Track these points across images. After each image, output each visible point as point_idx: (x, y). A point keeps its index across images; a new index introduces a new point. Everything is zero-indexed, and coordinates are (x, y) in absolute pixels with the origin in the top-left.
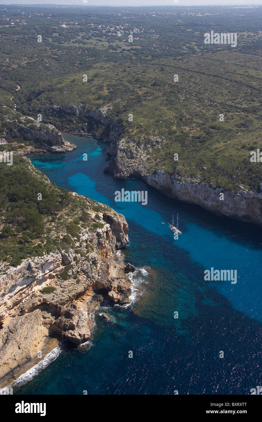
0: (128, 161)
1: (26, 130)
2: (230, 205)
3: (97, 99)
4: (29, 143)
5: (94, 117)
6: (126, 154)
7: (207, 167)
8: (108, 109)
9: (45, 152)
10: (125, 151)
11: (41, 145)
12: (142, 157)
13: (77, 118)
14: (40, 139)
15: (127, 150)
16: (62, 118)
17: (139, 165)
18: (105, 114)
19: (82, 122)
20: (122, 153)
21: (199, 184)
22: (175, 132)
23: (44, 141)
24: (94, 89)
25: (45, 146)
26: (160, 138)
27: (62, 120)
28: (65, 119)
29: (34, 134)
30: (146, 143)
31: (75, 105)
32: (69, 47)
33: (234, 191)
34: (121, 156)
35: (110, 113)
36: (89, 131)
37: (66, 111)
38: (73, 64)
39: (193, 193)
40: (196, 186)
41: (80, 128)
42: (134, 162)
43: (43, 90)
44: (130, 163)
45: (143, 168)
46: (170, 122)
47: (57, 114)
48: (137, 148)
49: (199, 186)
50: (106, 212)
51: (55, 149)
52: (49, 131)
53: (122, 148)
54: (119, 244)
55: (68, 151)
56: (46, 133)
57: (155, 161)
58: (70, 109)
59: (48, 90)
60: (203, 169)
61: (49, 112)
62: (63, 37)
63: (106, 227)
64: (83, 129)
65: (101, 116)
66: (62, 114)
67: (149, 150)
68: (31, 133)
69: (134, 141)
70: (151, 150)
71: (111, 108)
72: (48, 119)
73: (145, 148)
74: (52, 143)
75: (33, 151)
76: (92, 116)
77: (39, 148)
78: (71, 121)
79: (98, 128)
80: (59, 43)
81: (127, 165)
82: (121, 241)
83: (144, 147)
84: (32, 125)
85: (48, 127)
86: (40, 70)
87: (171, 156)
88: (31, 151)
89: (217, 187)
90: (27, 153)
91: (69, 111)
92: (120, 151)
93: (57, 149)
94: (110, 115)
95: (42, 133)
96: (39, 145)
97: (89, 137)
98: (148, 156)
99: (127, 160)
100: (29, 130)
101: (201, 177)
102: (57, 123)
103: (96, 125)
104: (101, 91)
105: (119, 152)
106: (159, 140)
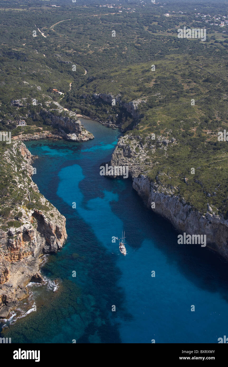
0: (124, 160)
1: (48, 115)
2: (195, 227)
3: (137, 91)
4: (48, 127)
5: (127, 109)
6: (124, 151)
7: (188, 178)
8: (142, 102)
9: (60, 139)
10: (123, 148)
11: (59, 131)
12: (141, 157)
13: (112, 108)
14: (59, 125)
15: (125, 148)
16: (99, 106)
17: (134, 165)
18: (136, 107)
19: (115, 112)
20: (119, 150)
21: (172, 196)
22: (192, 134)
23: (63, 128)
24: (141, 80)
25: (62, 132)
26: (169, 139)
27: (97, 108)
28: (100, 108)
29: (54, 120)
30: (150, 143)
31: (113, 94)
32: (159, 36)
33: (200, 212)
34: (117, 153)
35: (142, 106)
36: (117, 123)
37: (104, 100)
38: (153, 53)
39: (165, 206)
40: (169, 198)
41: (111, 118)
42: (130, 161)
43: (96, 77)
44: (125, 162)
45: (137, 169)
46: (191, 122)
47: (95, 102)
48: (138, 146)
49: (171, 198)
50: (40, 211)
51: (70, 137)
52: (68, 118)
53: (122, 144)
54: (47, 248)
55: (82, 141)
56: (66, 120)
57: (153, 163)
58: (108, 98)
59: (101, 77)
60: (184, 180)
61: (89, 99)
62: (161, 26)
63: (24, 227)
64: (112, 121)
65: (132, 109)
66: (100, 103)
67: (152, 151)
68: (52, 118)
69: (138, 139)
70: (154, 151)
71: (145, 101)
72: (85, 106)
73: (149, 148)
74: (70, 130)
75: (49, 136)
76: (126, 107)
77: (56, 134)
78: (105, 111)
79: (126, 121)
80: (153, 32)
81: (121, 163)
82: (51, 245)
83: (146, 147)
84: (54, 110)
85: (69, 114)
86: (114, 57)
87: (173, 160)
88: (47, 136)
89: (186, 203)
90: (42, 138)
91: (106, 100)
92: (119, 147)
93: (74, 137)
94: (141, 108)
95: (61, 119)
96: (56, 131)
97: (115, 129)
98: (148, 157)
99: (123, 157)
100: (51, 115)
101: (178, 189)
102: (92, 111)
103: (125, 118)
104: (147, 82)
105: (116, 149)
106: (167, 141)
